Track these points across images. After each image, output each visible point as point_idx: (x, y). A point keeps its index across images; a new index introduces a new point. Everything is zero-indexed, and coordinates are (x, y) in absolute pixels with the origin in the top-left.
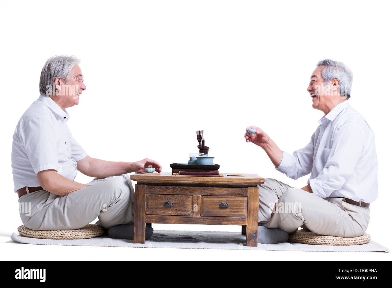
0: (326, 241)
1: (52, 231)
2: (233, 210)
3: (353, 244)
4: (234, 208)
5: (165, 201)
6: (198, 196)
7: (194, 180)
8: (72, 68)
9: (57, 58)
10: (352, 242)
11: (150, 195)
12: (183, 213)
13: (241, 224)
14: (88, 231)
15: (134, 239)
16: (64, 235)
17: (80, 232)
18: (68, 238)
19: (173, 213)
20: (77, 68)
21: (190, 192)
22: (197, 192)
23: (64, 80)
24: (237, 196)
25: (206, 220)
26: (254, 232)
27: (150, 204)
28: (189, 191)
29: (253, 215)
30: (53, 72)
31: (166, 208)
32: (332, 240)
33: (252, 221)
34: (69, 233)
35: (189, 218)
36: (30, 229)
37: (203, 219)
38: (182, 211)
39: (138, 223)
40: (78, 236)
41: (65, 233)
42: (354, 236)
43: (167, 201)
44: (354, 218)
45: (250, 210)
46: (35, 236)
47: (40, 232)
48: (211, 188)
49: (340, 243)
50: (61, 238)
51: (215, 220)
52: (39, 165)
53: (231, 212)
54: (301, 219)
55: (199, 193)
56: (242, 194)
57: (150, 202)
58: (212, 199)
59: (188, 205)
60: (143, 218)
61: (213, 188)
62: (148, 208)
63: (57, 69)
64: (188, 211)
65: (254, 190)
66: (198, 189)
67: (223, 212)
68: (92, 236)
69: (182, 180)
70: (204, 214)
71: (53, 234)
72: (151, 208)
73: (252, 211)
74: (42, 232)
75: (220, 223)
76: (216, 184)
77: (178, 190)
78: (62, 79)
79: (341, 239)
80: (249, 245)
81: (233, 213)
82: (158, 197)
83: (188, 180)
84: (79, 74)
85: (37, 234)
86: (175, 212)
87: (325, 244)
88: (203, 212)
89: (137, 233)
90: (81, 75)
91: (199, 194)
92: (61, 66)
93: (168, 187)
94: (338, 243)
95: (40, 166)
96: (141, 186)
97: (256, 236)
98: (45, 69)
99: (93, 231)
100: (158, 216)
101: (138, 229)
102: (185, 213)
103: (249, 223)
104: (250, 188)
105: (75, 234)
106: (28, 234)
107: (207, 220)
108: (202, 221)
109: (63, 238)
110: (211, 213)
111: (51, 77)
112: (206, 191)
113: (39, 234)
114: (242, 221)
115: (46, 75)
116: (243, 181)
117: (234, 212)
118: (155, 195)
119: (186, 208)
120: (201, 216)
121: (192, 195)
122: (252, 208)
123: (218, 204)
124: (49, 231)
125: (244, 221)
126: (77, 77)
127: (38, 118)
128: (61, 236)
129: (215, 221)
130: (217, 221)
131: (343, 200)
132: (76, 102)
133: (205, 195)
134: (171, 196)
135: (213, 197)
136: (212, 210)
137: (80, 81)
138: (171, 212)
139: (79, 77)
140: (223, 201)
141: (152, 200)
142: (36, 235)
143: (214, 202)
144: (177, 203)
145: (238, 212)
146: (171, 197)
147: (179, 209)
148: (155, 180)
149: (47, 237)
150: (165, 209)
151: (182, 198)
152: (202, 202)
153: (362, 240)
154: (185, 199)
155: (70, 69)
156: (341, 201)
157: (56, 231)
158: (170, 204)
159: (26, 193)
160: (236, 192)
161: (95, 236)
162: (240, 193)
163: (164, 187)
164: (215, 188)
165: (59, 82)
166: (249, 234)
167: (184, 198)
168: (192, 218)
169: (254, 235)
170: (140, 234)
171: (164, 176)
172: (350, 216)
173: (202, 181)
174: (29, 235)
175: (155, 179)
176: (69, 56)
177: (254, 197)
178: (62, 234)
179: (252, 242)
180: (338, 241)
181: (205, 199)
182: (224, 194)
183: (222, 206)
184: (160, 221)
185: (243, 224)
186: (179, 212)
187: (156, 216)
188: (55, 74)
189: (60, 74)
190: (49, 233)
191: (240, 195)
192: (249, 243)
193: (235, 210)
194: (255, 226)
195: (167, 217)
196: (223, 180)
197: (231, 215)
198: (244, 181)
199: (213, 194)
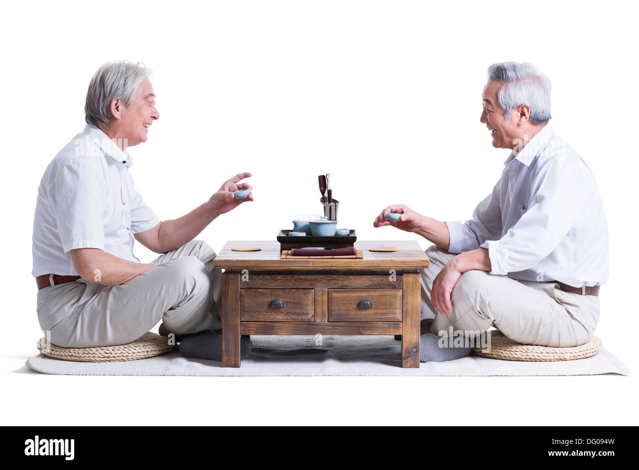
0: (529, 354)
1: (91, 349)
2: (380, 311)
3: (572, 358)
4: (381, 308)
5: (270, 300)
6: (322, 290)
7: (317, 265)
8: (139, 83)
9: (116, 67)
10: (572, 355)
11: (246, 291)
12: (300, 318)
13: (393, 333)
14: (149, 345)
15: (223, 360)
16: (111, 354)
17: (135, 348)
18: (118, 358)
19: (283, 318)
20: (147, 84)
21: (310, 284)
22: (320, 284)
23: (126, 103)
24: (387, 288)
25: (336, 328)
26: (414, 346)
27: (246, 305)
28: (309, 282)
29: (412, 317)
30: (109, 88)
31: (271, 310)
32: (538, 354)
33: (409, 327)
34: (119, 350)
35: (309, 324)
36: (56, 346)
37: (332, 326)
38: (298, 314)
39: (228, 335)
40: (133, 355)
41: (113, 350)
42: (575, 345)
43: (273, 299)
44: (574, 316)
45: (406, 310)
46: (65, 358)
47: (72, 350)
48: (343, 276)
49: (553, 358)
50: (106, 359)
51: (351, 328)
52: (72, 239)
53: (377, 314)
54: (489, 318)
55: (324, 285)
56: (393, 285)
57: (246, 301)
58: (346, 294)
59: (307, 305)
60: (236, 328)
61: (346, 277)
62: (244, 311)
63: (115, 86)
64: (307, 314)
65: (412, 278)
66: (323, 279)
67: (363, 314)
68: (155, 353)
69: (298, 265)
70: (333, 318)
71: (94, 353)
72: (248, 312)
73: (410, 312)
74: (75, 351)
75: (360, 332)
76: (351, 270)
77: (290, 282)
78: (123, 100)
79: (554, 352)
80: (406, 365)
81: (380, 317)
82: (260, 292)
83: (307, 265)
84: (149, 93)
85: (67, 354)
86: (286, 317)
87: (529, 360)
88: (332, 316)
89: (227, 351)
90: (152, 95)
91: (324, 287)
92: (122, 81)
93: (274, 276)
94: (548, 358)
95: (72, 241)
96: (231, 276)
97: (417, 351)
98: (95, 82)
99: (156, 344)
100: (260, 323)
101: (228, 345)
102: (303, 317)
103: (405, 332)
104: (406, 274)
105: (129, 352)
106: (54, 355)
107: (338, 327)
108: (329, 329)
109: (109, 359)
110: (345, 317)
111: (104, 96)
112: (335, 282)
113: (70, 354)
114: (394, 328)
115: (97, 92)
116: (394, 265)
117: (382, 314)
118: (254, 290)
119: (304, 309)
120: (328, 322)
121: (314, 289)
122: (409, 307)
123: (356, 301)
124: (87, 349)
125: (398, 328)
126: (146, 98)
127: (78, 164)
128: (107, 355)
129: (351, 330)
130: (354, 328)
131: (556, 287)
132: (142, 137)
133: (334, 287)
134: (280, 291)
135: (348, 291)
136: (345, 312)
137: (151, 104)
138: (280, 317)
139: (149, 98)
140: (363, 297)
141: (250, 298)
142: (66, 356)
143: (348, 299)
144: (290, 302)
145: (387, 313)
146: (281, 293)
147: (293, 311)
148: (254, 267)
149: (83, 358)
150: (271, 312)
151: (298, 295)
152: (330, 300)
153: (587, 352)
154: (302, 296)
155: (136, 86)
156: (552, 288)
157: (98, 349)
158: (279, 304)
159: (49, 285)
160: (383, 282)
161: (160, 352)
162: (390, 284)
163: (268, 277)
164: (351, 277)
165: (117, 105)
166: (406, 349)
167: (300, 294)
168: (314, 325)
169: (415, 350)
170: (233, 352)
171: (268, 261)
172: (569, 312)
173: (329, 267)
174: (56, 356)
175: (253, 265)
176: (135, 63)
177: (412, 290)
178: (107, 353)
179: (410, 361)
180: (549, 354)
181: (335, 295)
182: (365, 285)
183: (361, 305)
184: (265, 331)
185: (395, 332)
186: (293, 317)
187: (258, 323)
188: (112, 92)
189: (119, 92)
190: (87, 352)
191: (391, 287)
192: (406, 362)
193: (384, 312)
194: (415, 336)
195: (275, 324)
196: (363, 264)
197: (377, 318)
198: (396, 266)
199: (347, 286)
